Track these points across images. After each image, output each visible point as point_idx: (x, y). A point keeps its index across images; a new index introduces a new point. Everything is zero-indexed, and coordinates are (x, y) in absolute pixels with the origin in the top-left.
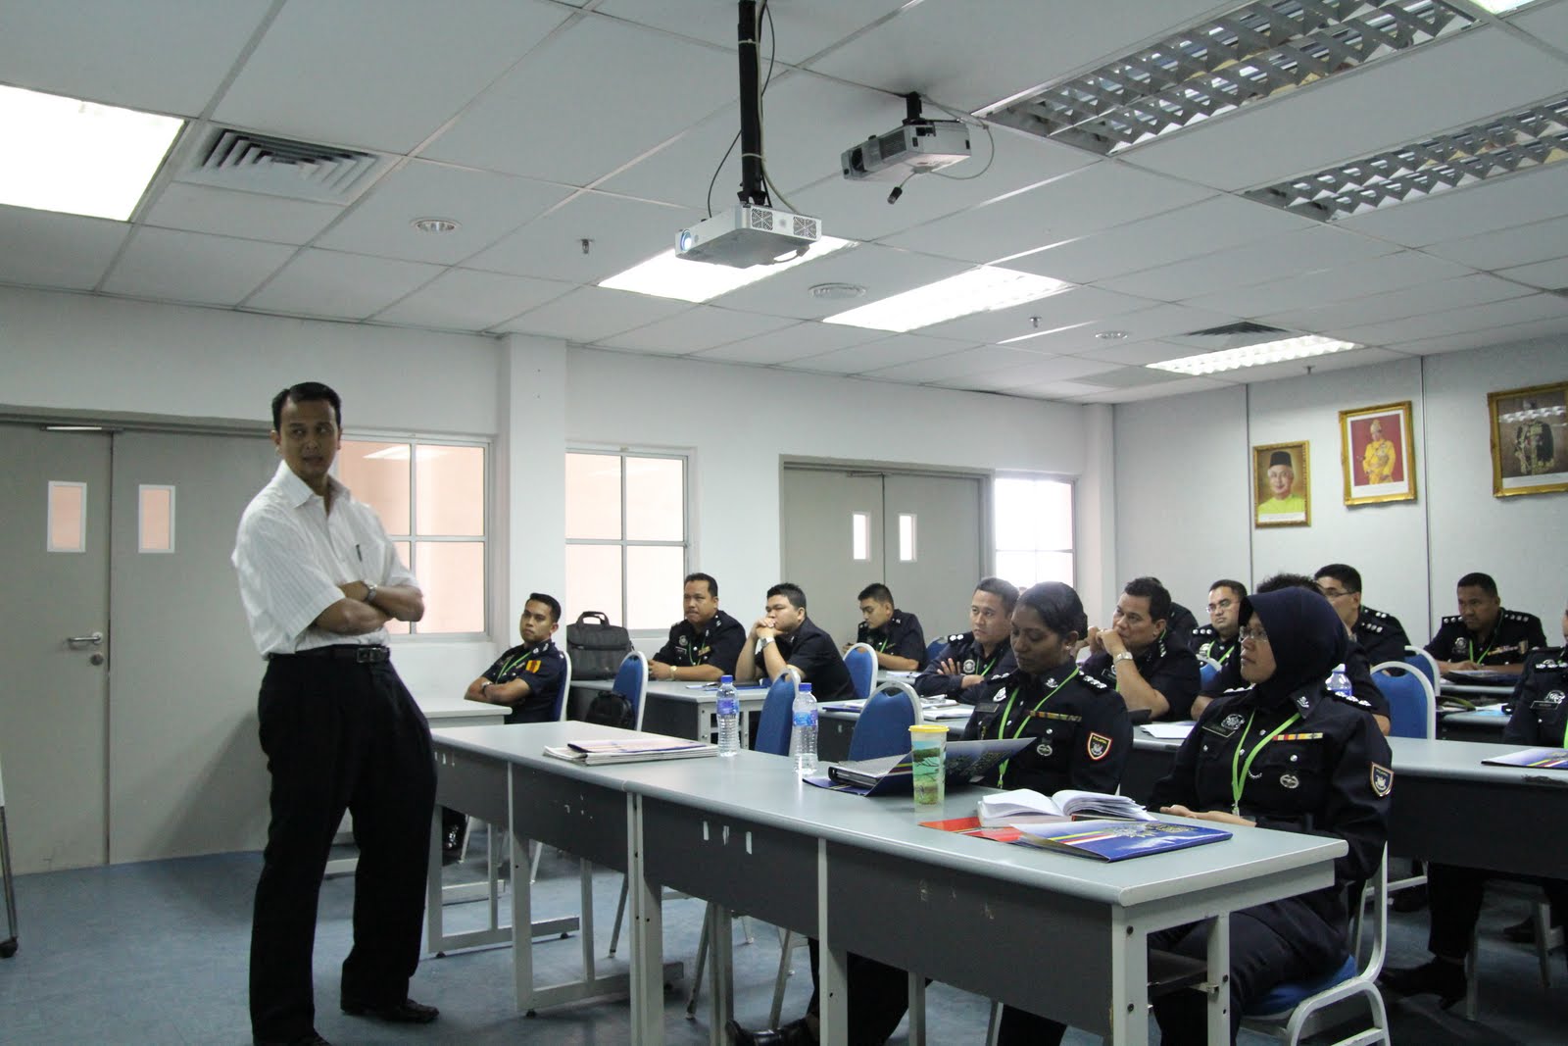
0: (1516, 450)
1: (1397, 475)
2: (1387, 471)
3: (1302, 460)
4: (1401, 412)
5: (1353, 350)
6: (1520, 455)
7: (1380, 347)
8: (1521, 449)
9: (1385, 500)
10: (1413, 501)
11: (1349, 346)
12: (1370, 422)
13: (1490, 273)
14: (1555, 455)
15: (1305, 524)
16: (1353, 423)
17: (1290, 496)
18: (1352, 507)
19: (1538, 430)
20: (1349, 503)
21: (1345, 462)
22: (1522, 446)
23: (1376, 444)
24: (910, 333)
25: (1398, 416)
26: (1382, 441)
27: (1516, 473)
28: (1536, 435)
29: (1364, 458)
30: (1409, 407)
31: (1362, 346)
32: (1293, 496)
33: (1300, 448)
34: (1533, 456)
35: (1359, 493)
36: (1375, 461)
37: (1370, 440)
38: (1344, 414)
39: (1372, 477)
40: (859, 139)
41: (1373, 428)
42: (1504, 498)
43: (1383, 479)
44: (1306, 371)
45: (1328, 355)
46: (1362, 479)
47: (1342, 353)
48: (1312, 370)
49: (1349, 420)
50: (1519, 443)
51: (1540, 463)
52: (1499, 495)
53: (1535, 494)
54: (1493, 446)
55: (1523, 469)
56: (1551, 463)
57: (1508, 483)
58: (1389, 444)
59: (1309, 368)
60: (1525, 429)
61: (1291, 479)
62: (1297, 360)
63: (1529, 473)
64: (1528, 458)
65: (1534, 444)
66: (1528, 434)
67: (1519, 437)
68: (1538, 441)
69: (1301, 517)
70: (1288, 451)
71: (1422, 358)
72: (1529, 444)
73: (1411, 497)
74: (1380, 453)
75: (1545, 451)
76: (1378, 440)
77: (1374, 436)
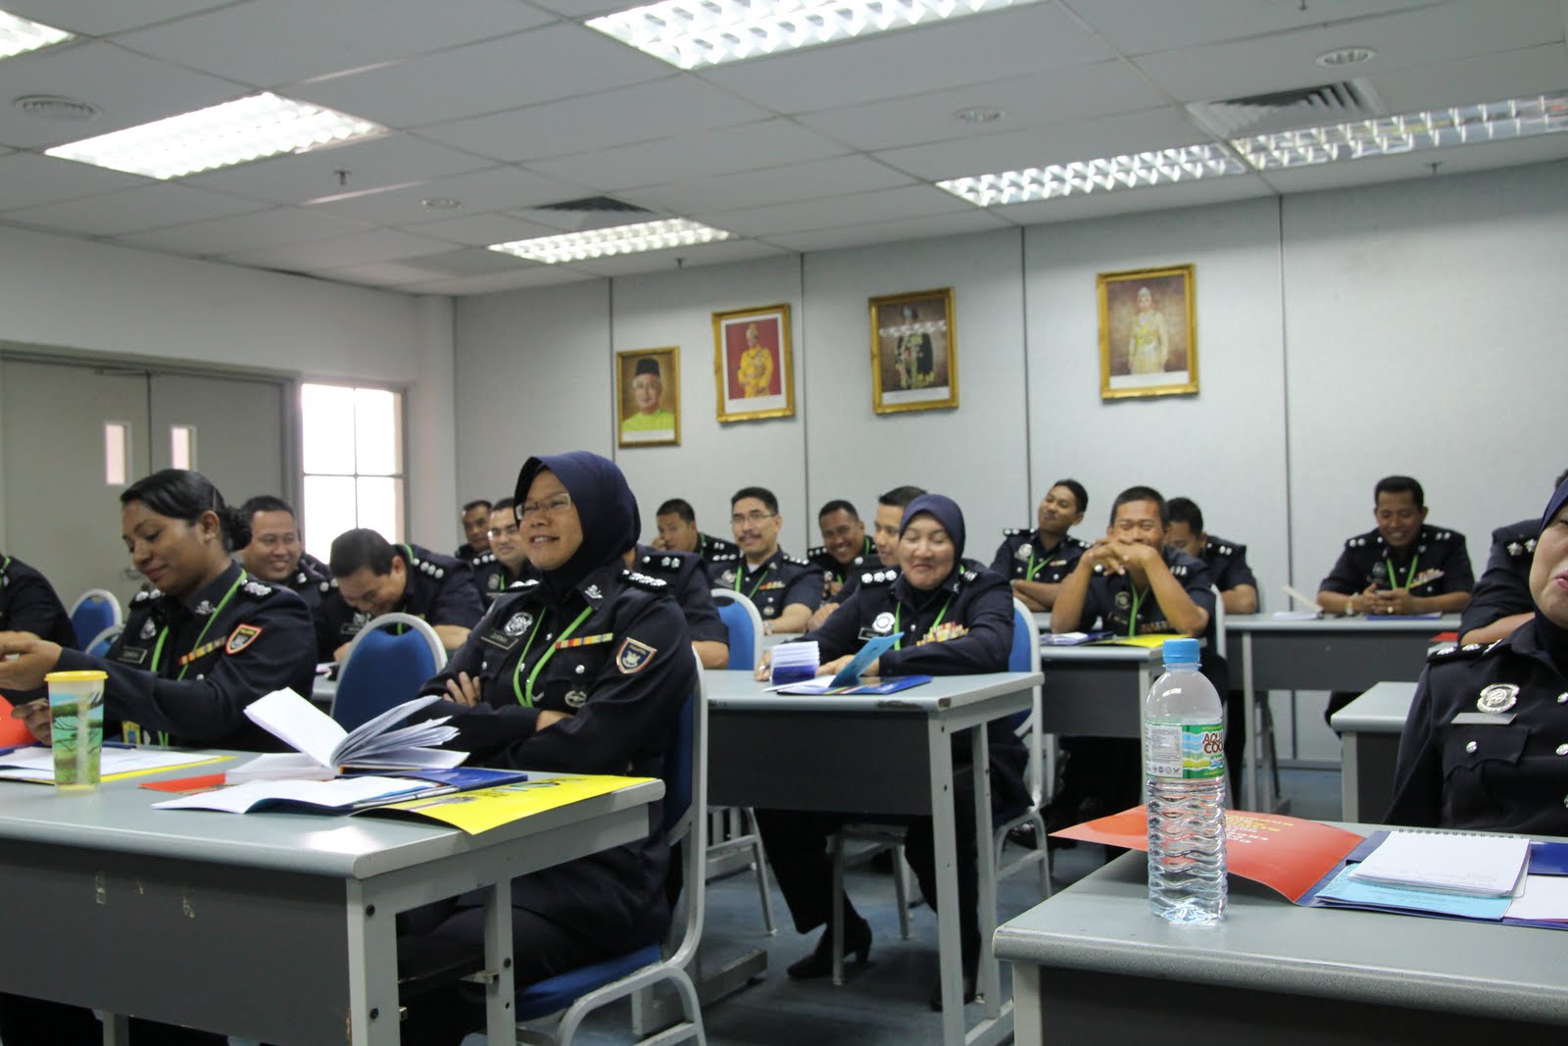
0: (896, 362)
1: (774, 388)
2: (764, 382)
3: (671, 368)
4: (778, 316)
5: (728, 240)
6: (901, 368)
7: (756, 239)
8: (901, 360)
9: (763, 416)
10: (791, 417)
11: (723, 235)
12: (744, 327)
13: (868, 154)
14: (935, 367)
16: (728, 327)
17: (658, 411)
18: (726, 424)
19: (919, 341)
20: (723, 418)
21: (718, 370)
22: (903, 357)
23: (752, 352)
25: (775, 321)
26: (758, 348)
27: (896, 387)
28: (917, 346)
29: (739, 368)
30: (785, 309)
31: (736, 236)
32: (661, 411)
33: (669, 354)
34: (914, 369)
35: (734, 407)
36: (751, 371)
37: (745, 347)
38: (718, 316)
39: (748, 389)
41: (749, 334)
42: (883, 416)
43: (760, 392)
44: (676, 264)
45: (699, 246)
46: (737, 391)
47: (715, 243)
48: (684, 264)
49: (724, 323)
50: (900, 354)
51: (921, 377)
52: (879, 410)
53: (914, 411)
54: (874, 357)
55: (904, 382)
56: (931, 377)
57: (889, 397)
58: (766, 352)
59: (680, 261)
60: (906, 338)
61: (659, 390)
62: (666, 250)
63: (909, 387)
64: (909, 372)
65: (914, 355)
66: (909, 345)
67: (899, 347)
68: (918, 352)
69: (669, 435)
70: (655, 357)
71: (802, 256)
72: (910, 355)
73: (789, 413)
74: (757, 362)
75: (925, 364)
76: (754, 347)
77: (750, 343)
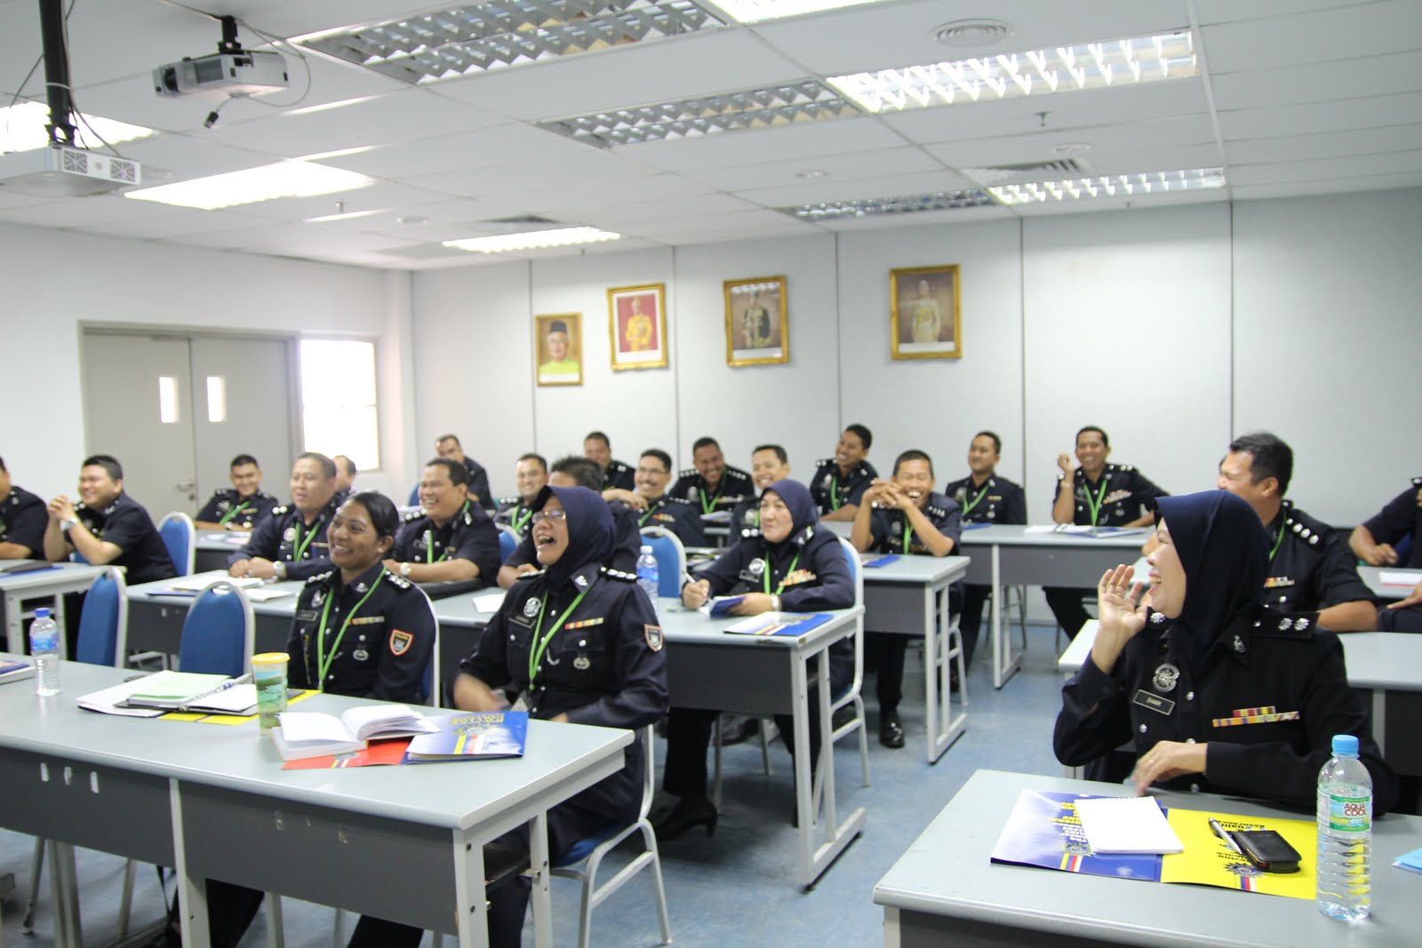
0: (743, 329)
1: (653, 345)
2: (645, 341)
3: (577, 328)
4: (656, 292)
5: (621, 240)
6: (747, 333)
7: (641, 238)
8: (747, 328)
9: (644, 365)
10: (665, 366)
11: (616, 236)
12: (630, 300)
13: (729, 193)
14: (771, 333)
15: (579, 384)
16: (620, 301)
17: (566, 360)
18: (617, 371)
19: (759, 313)
20: (615, 366)
21: (612, 331)
22: (749, 324)
23: (637, 318)
24: (218, 210)
26: (641, 315)
27: (743, 347)
28: (759, 317)
29: (627, 330)
30: (662, 287)
31: (625, 237)
32: (570, 359)
33: (575, 319)
34: (757, 333)
35: (625, 359)
36: (636, 332)
37: (631, 314)
38: (611, 291)
39: (634, 346)
40: (174, 59)
41: (635, 305)
42: (735, 368)
43: (642, 348)
44: (581, 255)
45: (597, 243)
46: (625, 347)
47: (610, 241)
48: (586, 254)
49: (616, 296)
50: (746, 322)
51: (761, 340)
52: (731, 364)
53: (757, 364)
54: (727, 324)
55: (749, 342)
56: (769, 340)
57: (738, 355)
58: (647, 319)
59: (584, 253)
60: (750, 311)
61: (567, 345)
62: (573, 246)
63: (753, 347)
64: (752, 336)
65: (756, 324)
66: (752, 317)
67: (746, 316)
68: (759, 322)
69: (575, 378)
70: (565, 321)
71: (674, 248)
72: (753, 323)
73: (663, 364)
74: (641, 325)
75: (764, 330)
76: (638, 314)
77: (635, 312)
